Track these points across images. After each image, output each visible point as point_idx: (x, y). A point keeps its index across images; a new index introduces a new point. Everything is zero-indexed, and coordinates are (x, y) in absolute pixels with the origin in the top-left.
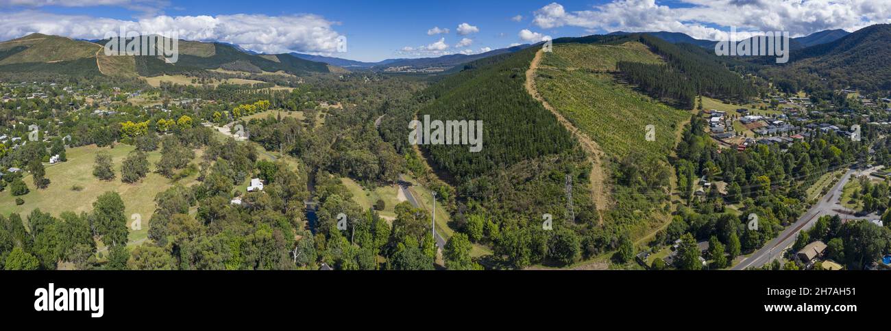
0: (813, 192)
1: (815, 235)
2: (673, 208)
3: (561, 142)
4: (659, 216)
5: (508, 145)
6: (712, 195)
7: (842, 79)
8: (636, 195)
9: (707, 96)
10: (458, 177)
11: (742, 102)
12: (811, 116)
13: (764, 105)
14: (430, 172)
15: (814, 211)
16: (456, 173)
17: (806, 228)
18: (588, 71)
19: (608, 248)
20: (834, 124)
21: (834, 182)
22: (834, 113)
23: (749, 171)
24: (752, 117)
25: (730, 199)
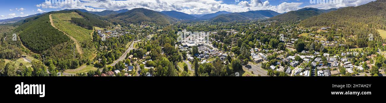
0: (127, 46)
1: (130, 54)
2: (96, 52)
3: (67, 39)
4: (94, 54)
5: (53, 41)
6: (104, 49)
7: (128, 21)
8: (88, 50)
9: (95, 26)
10: (40, 51)
11: (104, 28)
12: (122, 30)
13: (110, 28)
14: (30, 52)
15: (128, 50)
16: (39, 50)
17: (128, 52)
18: (64, 20)
19: (85, 62)
20: (128, 32)
21: (131, 44)
22: (128, 29)
23: (112, 43)
24: (108, 31)
25: (109, 49)
